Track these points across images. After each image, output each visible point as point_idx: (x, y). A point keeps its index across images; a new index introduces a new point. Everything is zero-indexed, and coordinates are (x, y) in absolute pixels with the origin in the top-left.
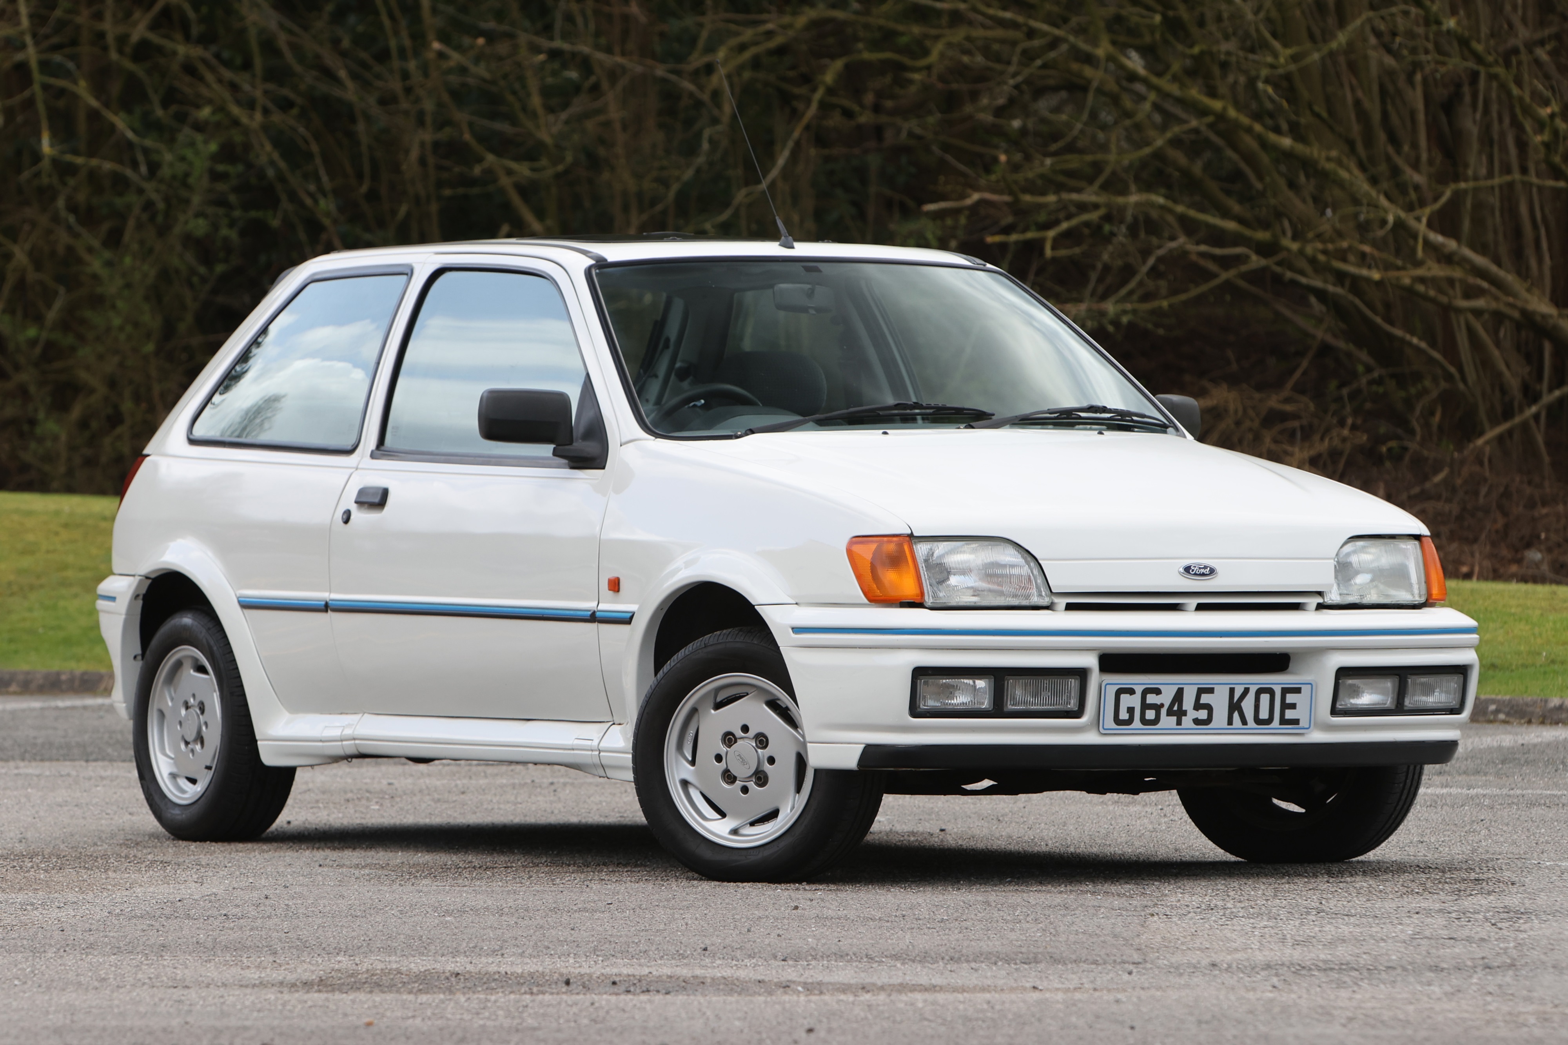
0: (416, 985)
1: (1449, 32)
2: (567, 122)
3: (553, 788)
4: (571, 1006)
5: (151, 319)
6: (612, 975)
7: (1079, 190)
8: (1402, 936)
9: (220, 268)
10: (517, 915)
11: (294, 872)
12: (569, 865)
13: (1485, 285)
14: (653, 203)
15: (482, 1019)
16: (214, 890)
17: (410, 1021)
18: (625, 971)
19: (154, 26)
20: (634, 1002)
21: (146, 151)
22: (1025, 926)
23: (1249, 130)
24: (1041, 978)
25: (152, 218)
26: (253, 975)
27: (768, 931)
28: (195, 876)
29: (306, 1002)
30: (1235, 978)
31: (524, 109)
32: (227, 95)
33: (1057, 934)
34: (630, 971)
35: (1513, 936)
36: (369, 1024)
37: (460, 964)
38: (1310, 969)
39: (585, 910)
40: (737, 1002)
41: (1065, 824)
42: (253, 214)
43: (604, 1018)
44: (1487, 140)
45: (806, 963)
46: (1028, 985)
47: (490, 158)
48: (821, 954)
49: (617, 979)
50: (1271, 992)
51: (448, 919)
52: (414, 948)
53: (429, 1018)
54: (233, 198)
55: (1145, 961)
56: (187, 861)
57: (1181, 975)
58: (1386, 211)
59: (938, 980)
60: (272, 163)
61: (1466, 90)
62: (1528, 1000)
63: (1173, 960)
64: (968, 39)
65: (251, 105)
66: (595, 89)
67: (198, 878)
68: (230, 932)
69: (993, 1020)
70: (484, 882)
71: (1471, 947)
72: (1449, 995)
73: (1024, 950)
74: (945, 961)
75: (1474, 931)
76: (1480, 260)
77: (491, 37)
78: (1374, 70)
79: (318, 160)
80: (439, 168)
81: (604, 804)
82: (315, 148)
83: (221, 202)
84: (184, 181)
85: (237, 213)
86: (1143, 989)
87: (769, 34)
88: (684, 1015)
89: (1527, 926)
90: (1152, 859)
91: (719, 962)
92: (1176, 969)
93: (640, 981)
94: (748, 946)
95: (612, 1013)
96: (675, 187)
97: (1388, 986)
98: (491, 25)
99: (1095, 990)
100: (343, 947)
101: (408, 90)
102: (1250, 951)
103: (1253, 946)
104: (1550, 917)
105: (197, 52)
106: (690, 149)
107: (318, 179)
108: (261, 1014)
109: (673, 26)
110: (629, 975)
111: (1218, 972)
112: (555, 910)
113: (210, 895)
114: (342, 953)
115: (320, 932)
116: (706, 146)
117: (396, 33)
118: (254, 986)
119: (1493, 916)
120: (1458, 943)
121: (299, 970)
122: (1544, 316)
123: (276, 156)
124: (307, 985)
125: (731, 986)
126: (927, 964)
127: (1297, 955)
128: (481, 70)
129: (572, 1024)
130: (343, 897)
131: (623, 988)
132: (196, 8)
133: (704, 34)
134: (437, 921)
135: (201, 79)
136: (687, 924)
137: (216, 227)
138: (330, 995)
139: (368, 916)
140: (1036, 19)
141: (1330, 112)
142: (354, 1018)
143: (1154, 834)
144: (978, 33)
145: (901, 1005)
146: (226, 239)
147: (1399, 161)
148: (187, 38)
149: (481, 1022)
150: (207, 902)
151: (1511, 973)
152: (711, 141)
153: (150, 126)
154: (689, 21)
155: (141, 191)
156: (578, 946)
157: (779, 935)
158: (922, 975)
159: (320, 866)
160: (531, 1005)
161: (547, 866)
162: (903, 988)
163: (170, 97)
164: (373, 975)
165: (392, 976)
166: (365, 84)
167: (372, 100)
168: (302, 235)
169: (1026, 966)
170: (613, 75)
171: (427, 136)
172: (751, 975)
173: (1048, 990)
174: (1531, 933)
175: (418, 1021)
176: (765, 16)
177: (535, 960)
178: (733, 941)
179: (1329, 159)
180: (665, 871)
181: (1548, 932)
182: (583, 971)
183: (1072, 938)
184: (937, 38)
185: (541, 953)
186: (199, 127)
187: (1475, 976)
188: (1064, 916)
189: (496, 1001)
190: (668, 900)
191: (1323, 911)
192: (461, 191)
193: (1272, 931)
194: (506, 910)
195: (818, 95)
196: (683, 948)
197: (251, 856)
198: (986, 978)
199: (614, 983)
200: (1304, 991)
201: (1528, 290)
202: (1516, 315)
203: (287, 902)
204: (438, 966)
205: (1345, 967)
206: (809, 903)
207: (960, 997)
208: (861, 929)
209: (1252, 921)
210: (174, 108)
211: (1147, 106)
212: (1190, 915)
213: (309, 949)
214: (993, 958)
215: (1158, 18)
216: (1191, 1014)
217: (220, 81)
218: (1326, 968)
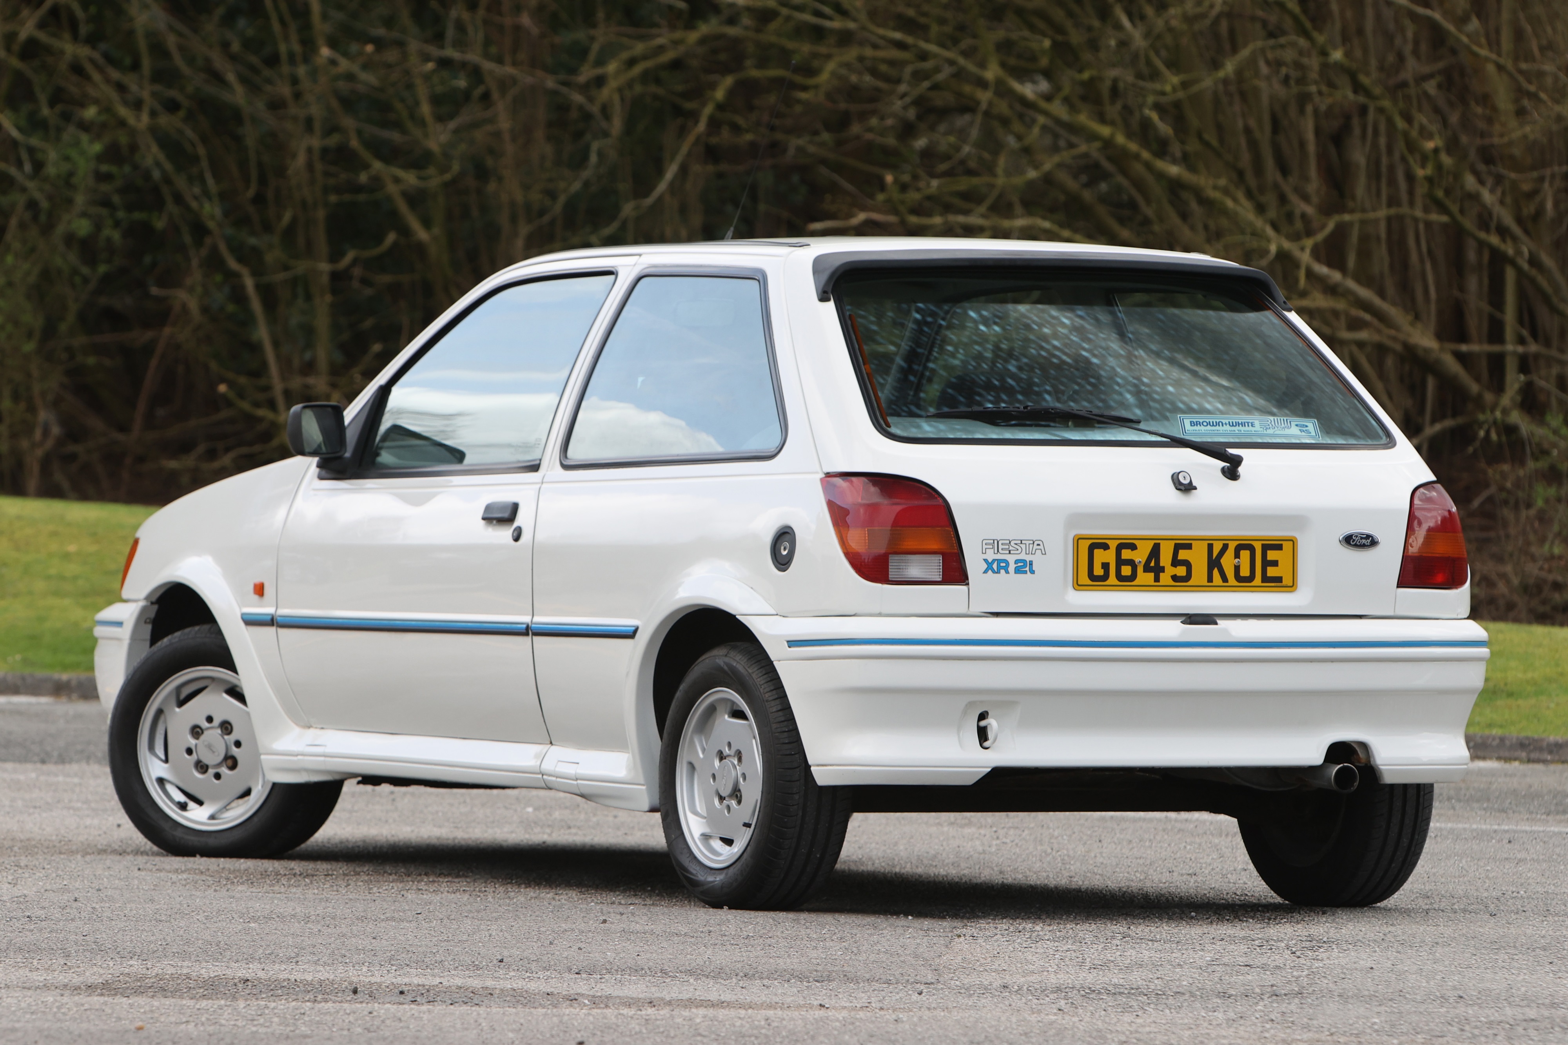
0: (202, 990)
1: (1336, 64)
2: (456, 131)
3: (392, 797)
4: (349, 1014)
5: (33, 319)
6: (401, 985)
7: (966, 212)
8: (1199, 963)
9: (102, 269)
10: (323, 923)
11: (111, 875)
12: (390, 874)
13: (1367, 317)
14: (542, 213)
15: (255, 1026)
16: (25, 892)
17: (183, 1026)
18: (416, 981)
19: (42, 25)
20: (413, 1012)
21: (31, 150)
22: (829, 944)
23: (1137, 157)
24: (831, 996)
25: (35, 218)
26: (38, 977)
27: (571, 944)
28: (10, 878)
29: (83, 1005)
30: (1024, 1000)
31: (412, 117)
32: (114, 95)
33: (859, 952)
34: (421, 981)
35: (1309, 964)
36: (140, 1029)
37: (253, 971)
38: (1100, 993)
39: (393, 919)
40: (517, 1014)
41: (896, 844)
42: (138, 216)
43: (378, 1028)
44: (1375, 174)
45: (599, 976)
46: (816, 1003)
47: (377, 166)
48: (616, 968)
49: (405, 989)
50: (1055, 1014)
51: (252, 925)
52: (210, 953)
53: (203, 1024)
54: (116, 199)
55: (938, 981)
56: (6, 862)
57: (971, 996)
58: (1269, 240)
59: (727, 997)
60: (158, 164)
61: (1356, 122)
62: (1307, 1028)
63: (966, 981)
64: (861, 59)
65: (137, 105)
66: (486, 97)
67: (13, 880)
68: (29, 933)
69: (766, 1036)
70: (300, 889)
71: (1265, 974)
72: (1231, 1022)
73: (819, 968)
74: (739, 978)
75: (1272, 958)
76: (1364, 293)
77: (380, 44)
78: (1265, 100)
79: (205, 164)
80: (327, 174)
81: (440, 814)
82: (201, 151)
83: (106, 203)
84: (68, 180)
85: (121, 214)
86: (929, 1009)
87: (661, 49)
88: (459, 1026)
89: (1324, 955)
90: (975, 881)
91: (512, 974)
92: (967, 991)
93: (428, 991)
94: (545, 958)
95: (388, 1022)
96: (562, 199)
97: (1173, 1011)
98: (380, 31)
99: (881, 1009)
100: (138, 950)
101: (297, 96)
102: (1045, 973)
103: (1050, 969)
104: (1351, 947)
105: (84, 51)
106: (580, 161)
107: (203, 181)
108: (34, 1017)
109: (565, 38)
110: (419, 985)
111: (1007, 994)
112: (361, 919)
113: (20, 896)
114: (136, 957)
115: (120, 936)
116: (593, 158)
117: (286, 38)
118: (38, 988)
119: (1295, 944)
120: (1253, 970)
121: (87, 974)
122: (1427, 350)
123: (161, 157)
124: (91, 988)
125: (519, 998)
126: (720, 980)
127: (1090, 978)
128: (369, 78)
129: (345, 1033)
130: (152, 901)
131: (409, 998)
132: (85, 7)
133: (595, 47)
134: (240, 927)
135: (88, 78)
136: (490, 936)
137: (98, 227)
138: (110, 999)
139: (172, 920)
140: (927, 40)
141: (1221, 140)
142: (127, 1022)
143: (982, 856)
144: (869, 52)
145: (679, 1020)
146: (109, 240)
147: (1287, 190)
148: (75, 37)
149: (254, 1029)
150: (14, 903)
151: (1297, 1000)
152: (600, 154)
153: (36, 124)
154: (580, 35)
155: (24, 190)
156: (375, 955)
157: (580, 949)
158: (714, 991)
159: (139, 869)
160: (308, 1012)
161: (368, 874)
162: (691, 1003)
163: (57, 97)
164: (161, 980)
165: (179, 982)
166: (253, 88)
167: (260, 104)
168: (187, 239)
169: (818, 984)
170: (504, 85)
171: (316, 142)
172: (541, 987)
173: (834, 1008)
174: (1327, 962)
175: (191, 1026)
176: (654, 31)
177: (328, 968)
178: (530, 954)
179: (1215, 188)
180: (485, 882)
181: (1343, 962)
182: (373, 980)
183: (873, 957)
184: (829, 57)
185: (336, 962)
186: (85, 127)
187: (1261, 1003)
188: (871, 935)
189: (274, 1009)
190: (478, 912)
191: (1129, 936)
192: (347, 197)
193: (1074, 955)
194: (313, 918)
195: (708, 110)
196: (480, 959)
197: (72, 858)
198: (776, 995)
199: (402, 993)
200: (1089, 1014)
201: (1412, 324)
202: (1398, 347)
203: (94, 905)
204: (229, 972)
205: (1135, 991)
206: (619, 917)
207: (742, 1012)
208: (665, 944)
209: (1056, 944)
210: (59, 108)
211: (1036, 131)
212: (996, 937)
213: (102, 953)
214: (787, 976)
215: (1047, 43)
216: (965, 1035)
217: (108, 81)
218: (1115, 992)
